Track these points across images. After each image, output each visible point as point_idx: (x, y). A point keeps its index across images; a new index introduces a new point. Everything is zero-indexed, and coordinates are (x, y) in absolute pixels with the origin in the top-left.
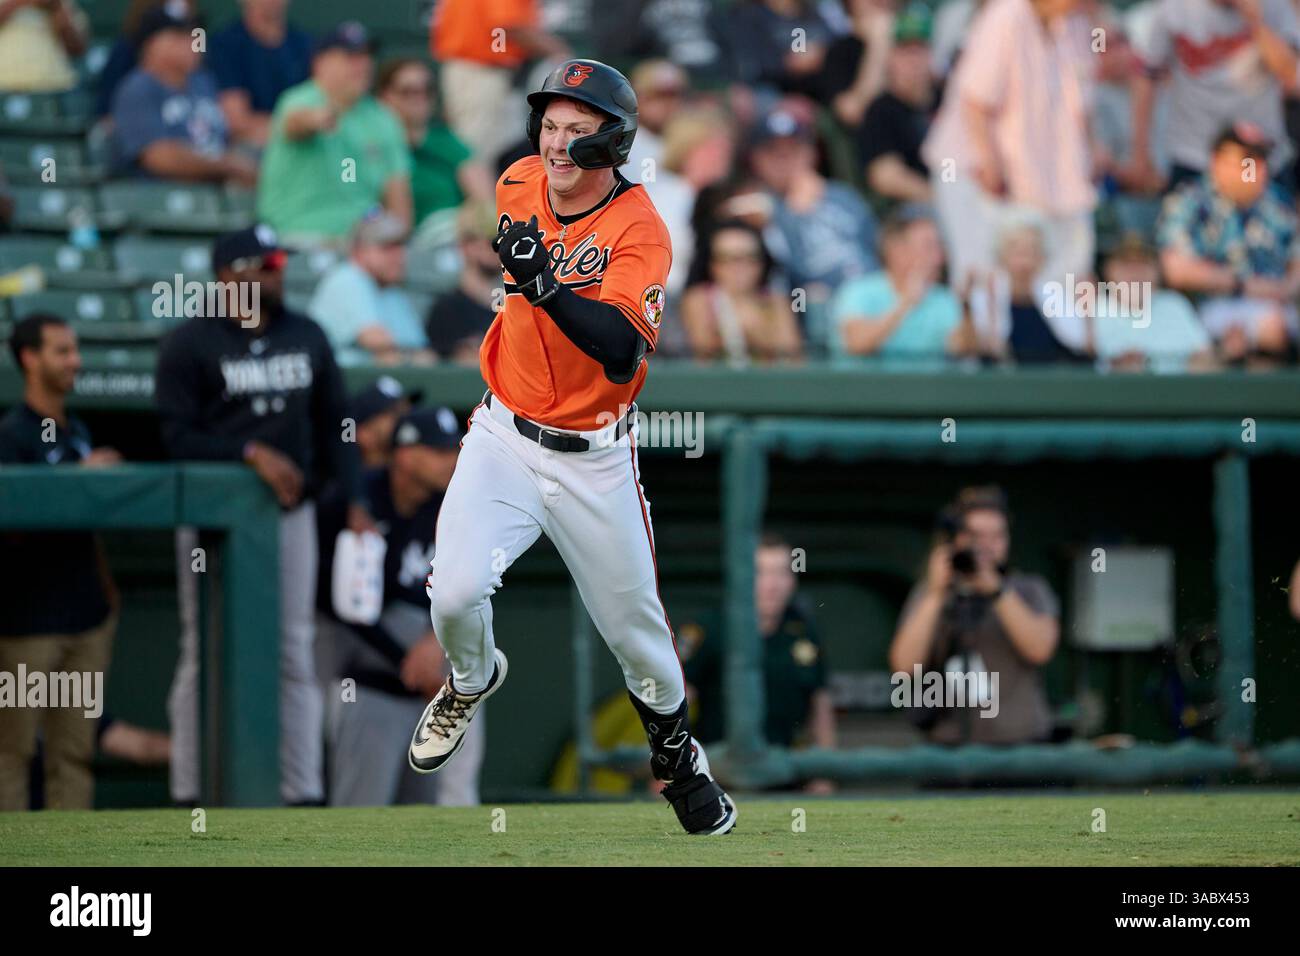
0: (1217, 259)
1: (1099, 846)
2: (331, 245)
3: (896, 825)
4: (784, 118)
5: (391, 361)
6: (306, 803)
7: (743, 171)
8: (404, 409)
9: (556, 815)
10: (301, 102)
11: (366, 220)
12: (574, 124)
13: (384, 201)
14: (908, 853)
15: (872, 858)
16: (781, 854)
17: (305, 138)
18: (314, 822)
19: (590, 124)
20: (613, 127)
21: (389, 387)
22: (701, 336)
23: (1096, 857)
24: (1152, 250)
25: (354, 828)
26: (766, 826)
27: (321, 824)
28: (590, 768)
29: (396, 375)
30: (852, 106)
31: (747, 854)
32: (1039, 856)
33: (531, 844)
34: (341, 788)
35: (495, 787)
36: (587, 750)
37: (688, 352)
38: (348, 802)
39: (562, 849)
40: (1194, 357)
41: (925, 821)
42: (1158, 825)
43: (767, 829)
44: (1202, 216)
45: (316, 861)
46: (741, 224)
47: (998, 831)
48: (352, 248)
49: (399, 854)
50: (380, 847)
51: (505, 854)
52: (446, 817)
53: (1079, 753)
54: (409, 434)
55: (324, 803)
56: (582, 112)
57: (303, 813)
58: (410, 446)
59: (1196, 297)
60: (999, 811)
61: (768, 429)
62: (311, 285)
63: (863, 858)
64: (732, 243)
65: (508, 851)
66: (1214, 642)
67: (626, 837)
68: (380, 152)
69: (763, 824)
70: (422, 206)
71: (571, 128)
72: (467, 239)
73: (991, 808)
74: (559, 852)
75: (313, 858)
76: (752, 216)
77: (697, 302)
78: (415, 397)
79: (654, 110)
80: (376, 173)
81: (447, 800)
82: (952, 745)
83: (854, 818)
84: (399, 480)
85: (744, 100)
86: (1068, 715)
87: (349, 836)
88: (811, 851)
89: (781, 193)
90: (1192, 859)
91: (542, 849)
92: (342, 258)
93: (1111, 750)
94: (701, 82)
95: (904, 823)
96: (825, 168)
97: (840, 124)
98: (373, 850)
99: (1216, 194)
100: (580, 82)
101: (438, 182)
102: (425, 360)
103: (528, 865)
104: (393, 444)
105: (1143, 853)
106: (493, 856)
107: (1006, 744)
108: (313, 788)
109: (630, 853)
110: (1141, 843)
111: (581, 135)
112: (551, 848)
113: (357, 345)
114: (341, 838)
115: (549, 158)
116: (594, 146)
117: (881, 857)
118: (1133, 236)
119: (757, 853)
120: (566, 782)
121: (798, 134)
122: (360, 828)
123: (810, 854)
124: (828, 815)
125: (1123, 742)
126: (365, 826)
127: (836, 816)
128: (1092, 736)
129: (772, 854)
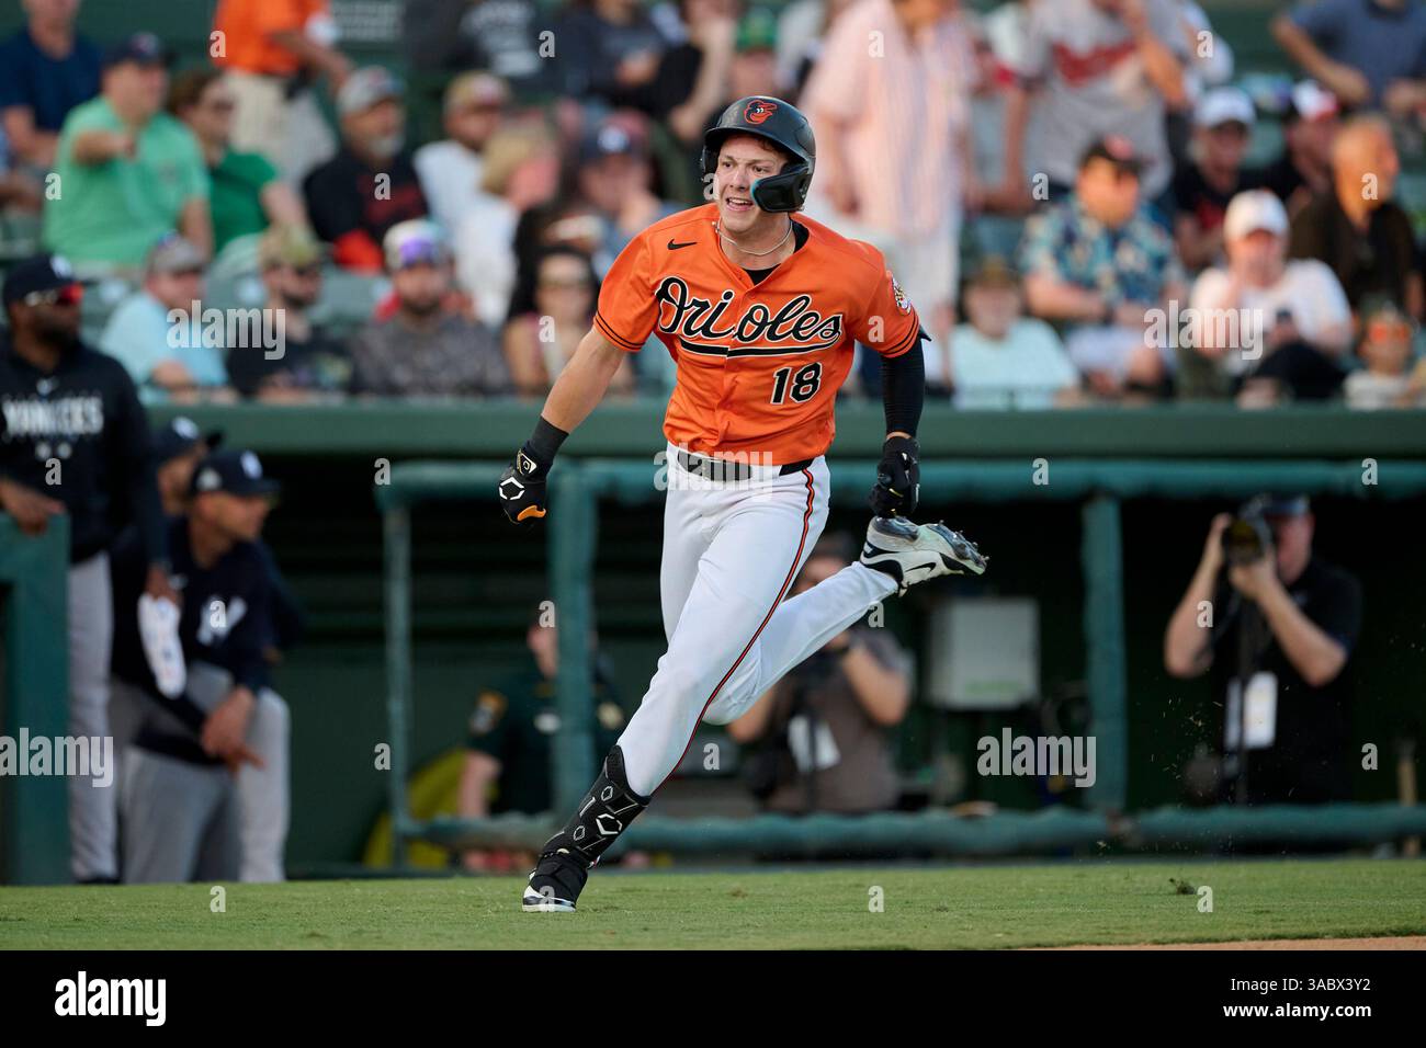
0: (1086, 284)
1: (960, 922)
2: (121, 274)
3: (739, 901)
4: (615, 134)
5: (190, 399)
6: (98, 880)
7: (571, 192)
8: (201, 451)
9: (370, 892)
10: (89, 122)
11: (160, 246)
12: (755, 161)
13: (181, 227)
14: (752, 931)
15: (713, 936)
16: (614, 933)
17: (96, 163)
18: (107, 900)
19: (772, 164)
20: (799, 168)
21: (185, 428)
22: (525, 372)
23: (957, 934)
24: (1015, 275)
25: (150, 906)
26: (597, 903)
27: (113, 903)
28: (407, 840)
29: (191, 414)
30: (688, 120)
31: (577, 933)
32: (894, 934)
33: (342, 924)
34: (135, 865)
35: (303, 861)
36: (403, 821)
37: (511, 388)
38: (142, 879)
39: (376, 929)
40: (1059, 392)
41: (770, 896)
42: (1023, 899)
43: (598, 906)
44: (1069, 238)
45: (108, 943)
46: (567, 249)
47: (849, 907)
48: (145, 279)
49: (199, 934)
50: (179, 927)
51: (313, 935)
52: (250, 894)
53: (935, 821)
54: (210, 479)
55: (116, 880)
56: (764, 148)
57: (95, 890)
58: (212, 492)
59: (1062, 326)
60: (850, 886)
61: (598, 471)
62: (103, 319)
63: (702, 936)
64: (560, 269)
65: (318, 931)
66: (1083, 701)
67: (445, 916)
68: (176, 173)
69: (593, 901)
70: (222, 232)
71: (753, 165)
72: (272, 266)
73: (841, 882)
74: (372, 932)
75: (106, 940)
76: (580, 239)
77: (520, 333)
78: (213, 439)
79: (473, 126)
80: (171, 196)
81: (249, 876)
82: (797, 814)
83: (692, 893)
84: (197, 529)
85: (571, 115)
86: (923, 781)
87: (144, 915)
88: (646, 929)
89: (612, 216)
90: (1061, 936)
91: (354, 929)
92: (134, 289)
93: (971, 818)
94: (525, 95)
95: (747, 898)
96: (659, 189)
97: (677, 142)
98: (171, 931)
99: (1083, 214)
100: (764, 119)
101: (240, 204)
102: (226, 398)
103: (339, 947)
104: (192, 490)
105: (1006, 930)
106: (302, 937)
107: (858, 813)
108: (107, 865)
109: (448, 933)
110: (1004, 919)
111: (765, 176)
112: (364, 928)
113: (153, 382)
114: (136, 917)
115: (726, 196)
116: (779, 187)
117: (723, 936)
118: (994, 261)
119: (589, 932)
120: (379, 856)
121: (628, 152)
122: (156, 907)
123: (646, 933)
124: (664, 890)
125: (984, 809)
126: (162, 905)
127: (672, 891)
128: (949, 804)
129: (604, 932)
